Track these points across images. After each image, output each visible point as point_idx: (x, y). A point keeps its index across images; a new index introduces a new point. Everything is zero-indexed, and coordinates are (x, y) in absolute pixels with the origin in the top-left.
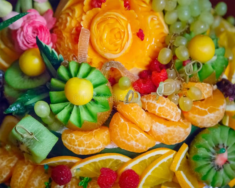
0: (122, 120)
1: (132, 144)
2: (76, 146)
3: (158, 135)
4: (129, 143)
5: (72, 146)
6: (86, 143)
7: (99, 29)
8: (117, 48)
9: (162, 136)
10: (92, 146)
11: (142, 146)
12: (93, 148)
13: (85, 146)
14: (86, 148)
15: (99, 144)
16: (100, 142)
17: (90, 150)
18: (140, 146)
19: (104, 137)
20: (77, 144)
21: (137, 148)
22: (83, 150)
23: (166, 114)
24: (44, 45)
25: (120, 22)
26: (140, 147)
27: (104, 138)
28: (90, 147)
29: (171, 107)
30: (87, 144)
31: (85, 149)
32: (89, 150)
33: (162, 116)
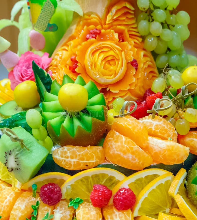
0: (118, 133)
1: (128, 157)
2: (68, 157)
3: (155, 152)
4: (125, 156)
5: (63, 158)
6: (78, 153)
7: (94, 56)
8: (111, 73)
9: (160, 152)
10: (85, 158)
11: (138, 161)
12: (86, 160)
13: (78, 158)
14: (78, 160)
15: (93, 157)
16: (94, 155)
17: (83, 163)
18: (137, 160)
19: (98, 151)
20: (69, 156)
21: (134, 162)
22: (76, 163)
23: (163, 131)
24: (40, 69)
25: (114, 50)
26: (136, 162)
27: (98, 153)
28: (83, 159)
29: (169, 126)
30: (79, 155)
31: (77, 162)
32: (81, 163)
33: (159, 134)
